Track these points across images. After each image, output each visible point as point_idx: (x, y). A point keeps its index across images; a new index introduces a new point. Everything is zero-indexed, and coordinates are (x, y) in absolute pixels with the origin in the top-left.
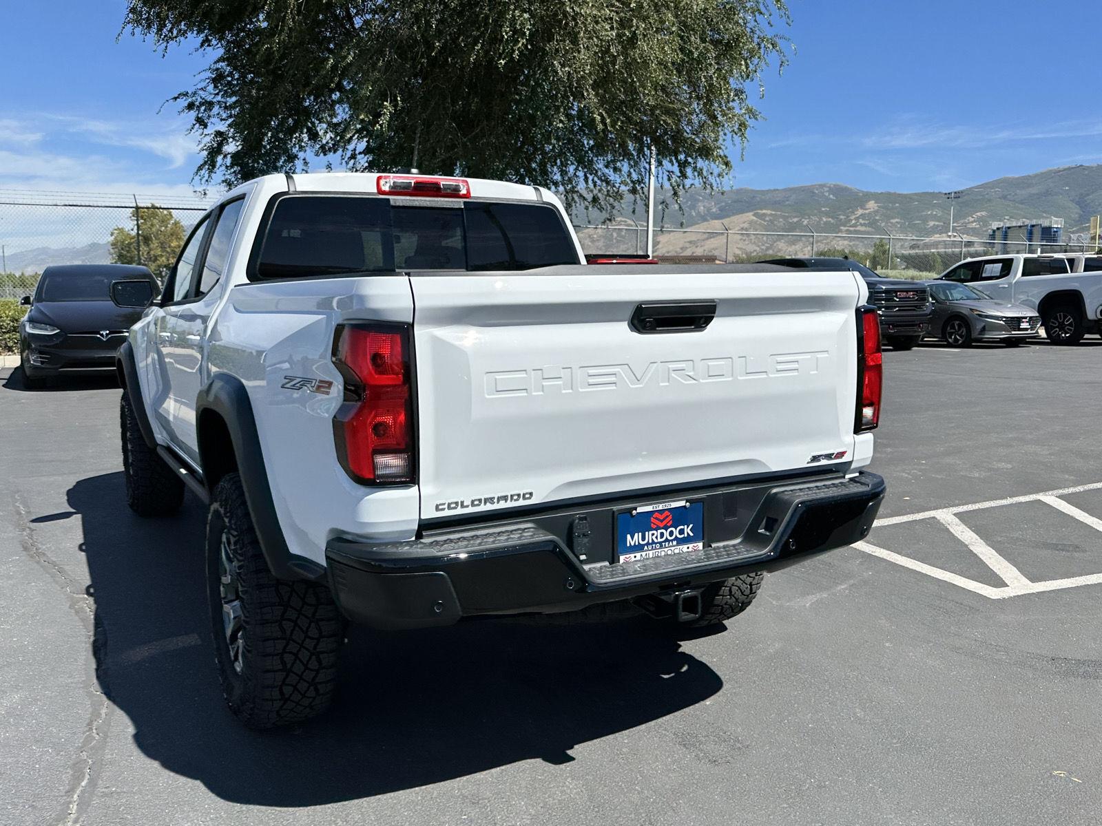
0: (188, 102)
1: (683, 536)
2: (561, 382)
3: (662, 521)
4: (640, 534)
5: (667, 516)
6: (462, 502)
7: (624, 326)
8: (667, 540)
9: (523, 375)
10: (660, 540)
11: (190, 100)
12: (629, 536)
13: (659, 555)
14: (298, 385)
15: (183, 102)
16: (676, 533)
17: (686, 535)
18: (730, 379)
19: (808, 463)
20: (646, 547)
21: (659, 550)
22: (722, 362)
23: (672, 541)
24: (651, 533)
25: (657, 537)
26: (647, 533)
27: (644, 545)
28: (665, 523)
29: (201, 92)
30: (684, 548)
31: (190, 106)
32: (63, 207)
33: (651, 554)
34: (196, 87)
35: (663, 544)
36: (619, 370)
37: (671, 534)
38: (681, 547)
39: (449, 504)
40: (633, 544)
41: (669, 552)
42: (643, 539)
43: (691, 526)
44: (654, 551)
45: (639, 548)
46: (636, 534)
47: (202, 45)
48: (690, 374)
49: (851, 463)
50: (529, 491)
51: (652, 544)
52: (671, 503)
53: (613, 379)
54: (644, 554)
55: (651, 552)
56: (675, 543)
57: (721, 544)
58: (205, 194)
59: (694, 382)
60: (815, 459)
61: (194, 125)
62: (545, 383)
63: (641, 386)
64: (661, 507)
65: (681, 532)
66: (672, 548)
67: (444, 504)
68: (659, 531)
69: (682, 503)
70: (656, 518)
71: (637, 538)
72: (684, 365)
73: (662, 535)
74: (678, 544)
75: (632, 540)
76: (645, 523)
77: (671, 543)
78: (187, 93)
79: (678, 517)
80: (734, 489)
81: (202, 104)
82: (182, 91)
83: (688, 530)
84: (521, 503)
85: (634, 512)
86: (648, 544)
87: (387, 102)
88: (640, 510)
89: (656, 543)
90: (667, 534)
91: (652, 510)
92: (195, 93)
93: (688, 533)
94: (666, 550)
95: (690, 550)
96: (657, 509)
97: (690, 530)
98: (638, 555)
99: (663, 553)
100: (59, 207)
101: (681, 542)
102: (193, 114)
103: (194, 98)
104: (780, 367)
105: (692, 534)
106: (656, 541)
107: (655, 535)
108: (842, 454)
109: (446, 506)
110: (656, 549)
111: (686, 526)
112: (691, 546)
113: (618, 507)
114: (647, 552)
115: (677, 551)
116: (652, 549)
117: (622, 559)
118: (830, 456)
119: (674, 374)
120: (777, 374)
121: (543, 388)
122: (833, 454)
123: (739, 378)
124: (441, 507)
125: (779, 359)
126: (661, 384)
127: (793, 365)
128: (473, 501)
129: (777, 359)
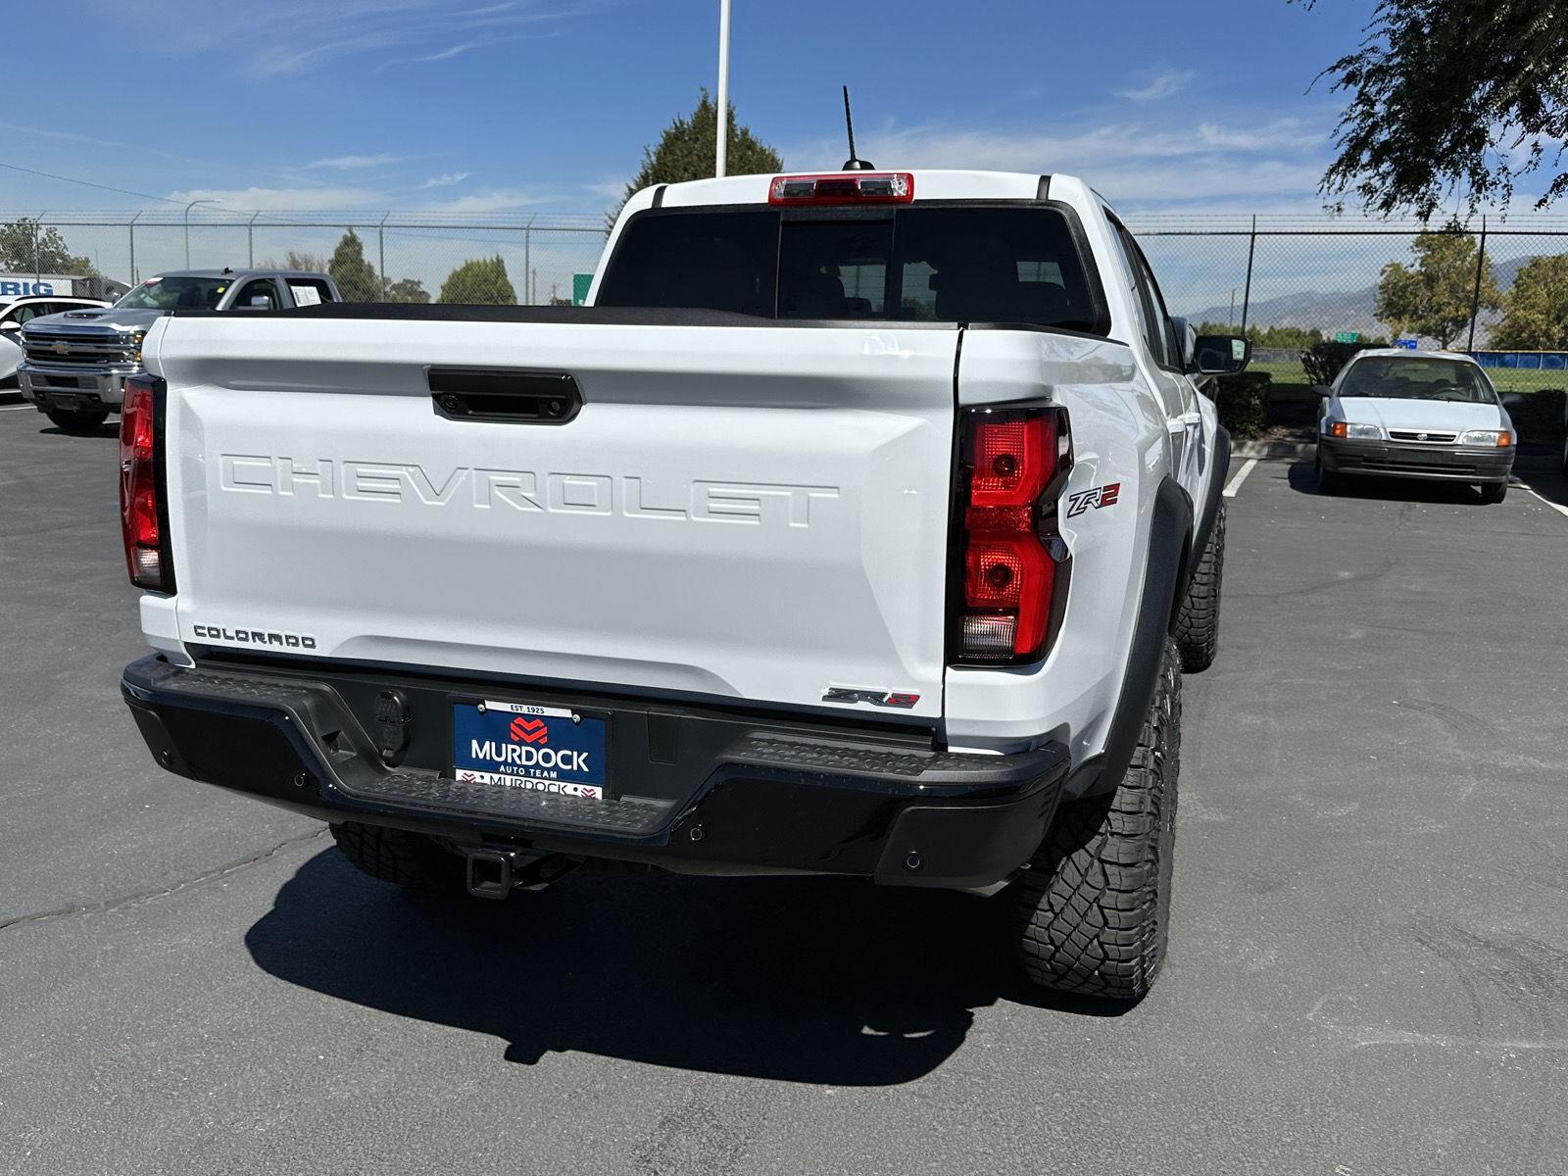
0: (1347, 71)
1: (569, 767)
2: (318, 482)
3: (529, 733)
4: (493, 744)
5: (538, 728)
6: (223, 631)
8: (537, 766)
9: (266, 464)
10: (524, 762)
11: (1351, 68)
12: (475, 744)
13: (523, 786)
16: (556, 758)
17: (575, 768)
18: (608, 514)
20: (502, 768)
21: (523, 779)
22: (592, 483)
23: (549, 770)
24: (510, 747)
25: (520, 757)
26: (504, 745)
27: (499, 764)
28: (534, 737)
29: (1370, 55)
30: (569, 788)
31: (1350, 79)
32: (1156, 237)
33: (508, 780)
34: (1363, 48)
35: (532, 771)
36: (406, 473)
37: (547, 758)
38: (562, 784)
39: (210, 629)
40: (481, 756)
41: (540, 787)
42: (499, 754)
43: (585, 755)
44: (514, 778)
45: (490, 766)
46: (487, 743)
48: (530, 495)
50: (311, 635)
51: (509, 765)
52: (545, 709)
53: (395, 487)
54: (496, 777)
55: (508, 778)
56: (554, 775)
57: (637, 801)
59: (539, 510)
60: (838, 694)
62: (297, 479)
63: (443, 504)
64: (525, 709)
65: (567, 760)
66: (547, 782)
67: (203, 628)
68: (524, 748)
69: (567, 713)
70: (518, 726)
71: (489, 748)
72: (518, 479)
73: (529, 756)
74: (560, 778)
75: (481, 751)
76: (498, 729)
77: (545, 774)
78: (1350, 58)
79: (557, 735)
80: (677, 714)
81: (1372, 73)
82: (1345, 55)
83: (579, 761)
84: (301, 650)
85: (481, 706)
86: (505, 763)
88: (491, 705)
89: (519, 766)
90: (537, 757)
91: (510, 710)
92: (1361, 57)
93: (578, 764)
94: (535, 781)
95: (579, 793)
96: (519, 711)
97: (584, 761)
98: (487, 776)
99: (529, 786)
100: (1151, 237)
101: (564, 776)
102: (1354, 90)
103: (1358, 65)
104: (714, 505)
105: (586, 769)
106: (518, 762)
107: (518, 753)
108: (910, 700)
109: (205, 631)
110: (518, 775)
111: (575, 753)
112: (580, 787)
113: (454, 692)
114: (503, 776)
115: (554, 789)
116: (512, 774)
117: (460, 774)
118: (877, 697)
119: (499, 491)
120: (710, 517)
121: (293, 487)
122: (884, 694)
123: (627, 515)
124: (199, 631)
125: (715, 490)
126: (477, 506)
127: (754, 507)
128: (237, 632)
129: (711, 490)
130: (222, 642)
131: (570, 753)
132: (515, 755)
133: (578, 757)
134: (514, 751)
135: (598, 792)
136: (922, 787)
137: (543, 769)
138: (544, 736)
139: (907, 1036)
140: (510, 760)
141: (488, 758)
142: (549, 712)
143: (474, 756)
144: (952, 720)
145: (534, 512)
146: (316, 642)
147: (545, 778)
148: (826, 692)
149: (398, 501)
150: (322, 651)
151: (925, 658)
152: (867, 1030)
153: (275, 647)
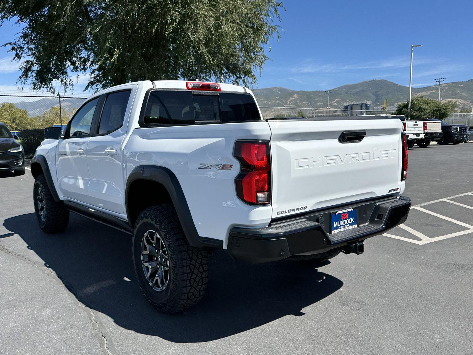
2: (318, 163)
3: (345, 217)
4: (338, 222)
5: (346, 215)
6: (285, 211)
7: (336, 140)
8: (346, 224)
9: (307, 160)
10: (344, 224)
11: (13, 46)
12: (335, 223)
14: (209, 167)
15: (10, 47)
18: (369, 160)
19: (388, 193)
20: (340, 227)
22: (366, 154)
24: (342, 221)
25: (343, 223)
26: (340, 222)
29: (18, 43)
31: (13, 49)
33: (342, 230)
34: (15, 40)
35: (345, 226)
36: (336, 157)
39: (281, 212)
41: (347, 229)
42: (339, 224)
43: (353, 218)
45: (338, 228)
46: (337, 222)
47: (19, 21)
48: (357, 159)
49: (399, 192)
50: (306, 206)
52: (348, 210)
54: (339, 230)
55: (342, 229)
56: (348, 225)
57: (362, 225)
58: (23, 89)
59: (358, 162)
60: (390, 191)
61: (15, 57)
62: (314, 163)
63: (343, 164)
64: (345, 211)
65: (350, 221)
66: (348, 227)
67: (280, 212)
68: (344, 221)
69: (351, 210)
70: (343, 216)
71: (337, 224)
72: (355, 155)
74: (350, 226)
76: (339, 218)
78: (11, 43)
79: (350, 215)
80: (365, 204)
81: (18, 48)
82: (9, 42)
83: (352, 220)
84: (303, 211)
85: (337, 213)
86: (340, 226)
87: (116, 49)
88: (339, 212)
90: (346, 222)
91: (342, 212)
92: (15, 43)
95: (353, 228)
98: (338, 230)
99: (345, 229)
101: (350, 225)
102: (14, 52)
103: (15, 45)
104: (383, 156)
105: (353, 222)
106: (343, 225)
108: (398, 189)
109: (280, 213)
110: (343, 228)
112: (354, 226)
113: (332, 211)
116: (342, 228)
117: (333, 232)
118: (394, 190)
119: (353, 159)
121: (313, 165)
124: (278, 213)
127: (387, 155)
128: (288, 211)
129: (382, 153)
130: (284, 215)
132: (342, 223)
133: (352, 219)
135: (356, 226)
141: (337, 226)
143: (335, 226)
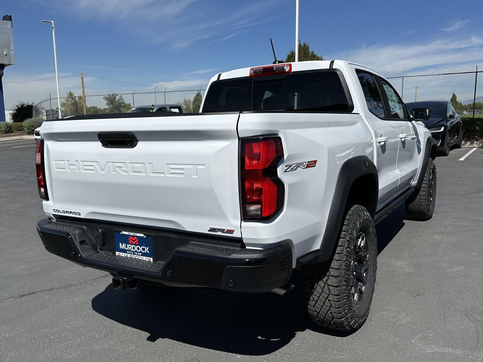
1: (144, 252)
2: (75, 167)
3: (133, 241)
4: (125, 244)
6: (60, 210)
8: (136, 251)
9: (64, 162)
10: (133, 250)
12: (120, 244)
13: (132, 257)
16: (141, 249)
17: (146, 252)
18: (145, 175)
20: (127, 252)
21: (133, 255)
22: (140, 165)
24: (129, 245)
25: (131, 248)
26: (127, 245)
27: (127, 250)
28: (135, 242)
30: (144, 258)
35: (135, 252)
36: (95, 164)
37: (138, 249)
38: (142, 257)
39: (57, 210)
40: (122, 248)
41: (137, 258)
42: (127, 248)
43: (148, 248)
44: (130, 255)
45: (124, 251)
46: (124, 244)
48: (125, 169)
50: (79, 212)
51: (129, 251)
52: (137, 234)
53: (92, 168)
54: (126, 254)
56: (140, 254)
57: (162, 262)
59: (127, 174)
62: (71, 167)
63: (104, 173)
64: (132, 234)
65: (144, 249)
66: (139, 256)
67: (55, 210)
68: (133, 246)
69: (142, 235)
70: (131, 239)
72: (122, 165)
73: (134, 248)
74: (142, 255)
75: (122, 246)
76: (126, 240)
79: (141, 242)
83: (147, 250)
85: (121, 233)
88: (124, 233)
89: (132, 251)
90: (136, 248)
91: (128, 234)
93: (147, 251)
94: (135, 256)
95: (147, 260)
97: (148, 250)
98: (124, 254)
101: (144, 254)
104: (172, 171)
105: (148, 252)
108: (231, 232)
111: (146, 247)
112: (147, 258)
113: (115, 229)
114: (128, 254)
115: (140, 258)
116: (130, 254)
117: (117, 253)
118: (223, 231)
119: (117, 168)
120: (171, 175)
121: (70, 169)
122: (224, 230)
123: (149, 175)
124: (55, 211)
125: (172, 166)
126: (112, 173)
127: (182, 171)
128: (63, 211)
129: (171, 166)
130: (60, 214)
131: (144, 247)
132: (130, 248)
133: (146, 249)
134: (130, 246)
135: (151, 259)
136: (247, 260)
137: (138, 252)
138: (137, 242)
139: (272, 340)
140: (129, 249)
141: (124, 249)
142: (138, 235)
143: (120, 248)
144: (244, 238)
145: (126, 175)
146: (81, 214)
147: (138, 255)
148: (209, 229)
149: (94, 172)
150: (82, 216)
151: (235, 218)
152: (259, 337)
153: (71, 215)
